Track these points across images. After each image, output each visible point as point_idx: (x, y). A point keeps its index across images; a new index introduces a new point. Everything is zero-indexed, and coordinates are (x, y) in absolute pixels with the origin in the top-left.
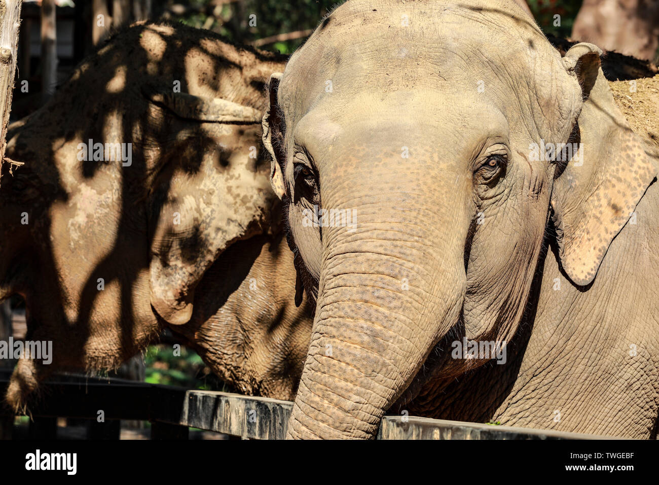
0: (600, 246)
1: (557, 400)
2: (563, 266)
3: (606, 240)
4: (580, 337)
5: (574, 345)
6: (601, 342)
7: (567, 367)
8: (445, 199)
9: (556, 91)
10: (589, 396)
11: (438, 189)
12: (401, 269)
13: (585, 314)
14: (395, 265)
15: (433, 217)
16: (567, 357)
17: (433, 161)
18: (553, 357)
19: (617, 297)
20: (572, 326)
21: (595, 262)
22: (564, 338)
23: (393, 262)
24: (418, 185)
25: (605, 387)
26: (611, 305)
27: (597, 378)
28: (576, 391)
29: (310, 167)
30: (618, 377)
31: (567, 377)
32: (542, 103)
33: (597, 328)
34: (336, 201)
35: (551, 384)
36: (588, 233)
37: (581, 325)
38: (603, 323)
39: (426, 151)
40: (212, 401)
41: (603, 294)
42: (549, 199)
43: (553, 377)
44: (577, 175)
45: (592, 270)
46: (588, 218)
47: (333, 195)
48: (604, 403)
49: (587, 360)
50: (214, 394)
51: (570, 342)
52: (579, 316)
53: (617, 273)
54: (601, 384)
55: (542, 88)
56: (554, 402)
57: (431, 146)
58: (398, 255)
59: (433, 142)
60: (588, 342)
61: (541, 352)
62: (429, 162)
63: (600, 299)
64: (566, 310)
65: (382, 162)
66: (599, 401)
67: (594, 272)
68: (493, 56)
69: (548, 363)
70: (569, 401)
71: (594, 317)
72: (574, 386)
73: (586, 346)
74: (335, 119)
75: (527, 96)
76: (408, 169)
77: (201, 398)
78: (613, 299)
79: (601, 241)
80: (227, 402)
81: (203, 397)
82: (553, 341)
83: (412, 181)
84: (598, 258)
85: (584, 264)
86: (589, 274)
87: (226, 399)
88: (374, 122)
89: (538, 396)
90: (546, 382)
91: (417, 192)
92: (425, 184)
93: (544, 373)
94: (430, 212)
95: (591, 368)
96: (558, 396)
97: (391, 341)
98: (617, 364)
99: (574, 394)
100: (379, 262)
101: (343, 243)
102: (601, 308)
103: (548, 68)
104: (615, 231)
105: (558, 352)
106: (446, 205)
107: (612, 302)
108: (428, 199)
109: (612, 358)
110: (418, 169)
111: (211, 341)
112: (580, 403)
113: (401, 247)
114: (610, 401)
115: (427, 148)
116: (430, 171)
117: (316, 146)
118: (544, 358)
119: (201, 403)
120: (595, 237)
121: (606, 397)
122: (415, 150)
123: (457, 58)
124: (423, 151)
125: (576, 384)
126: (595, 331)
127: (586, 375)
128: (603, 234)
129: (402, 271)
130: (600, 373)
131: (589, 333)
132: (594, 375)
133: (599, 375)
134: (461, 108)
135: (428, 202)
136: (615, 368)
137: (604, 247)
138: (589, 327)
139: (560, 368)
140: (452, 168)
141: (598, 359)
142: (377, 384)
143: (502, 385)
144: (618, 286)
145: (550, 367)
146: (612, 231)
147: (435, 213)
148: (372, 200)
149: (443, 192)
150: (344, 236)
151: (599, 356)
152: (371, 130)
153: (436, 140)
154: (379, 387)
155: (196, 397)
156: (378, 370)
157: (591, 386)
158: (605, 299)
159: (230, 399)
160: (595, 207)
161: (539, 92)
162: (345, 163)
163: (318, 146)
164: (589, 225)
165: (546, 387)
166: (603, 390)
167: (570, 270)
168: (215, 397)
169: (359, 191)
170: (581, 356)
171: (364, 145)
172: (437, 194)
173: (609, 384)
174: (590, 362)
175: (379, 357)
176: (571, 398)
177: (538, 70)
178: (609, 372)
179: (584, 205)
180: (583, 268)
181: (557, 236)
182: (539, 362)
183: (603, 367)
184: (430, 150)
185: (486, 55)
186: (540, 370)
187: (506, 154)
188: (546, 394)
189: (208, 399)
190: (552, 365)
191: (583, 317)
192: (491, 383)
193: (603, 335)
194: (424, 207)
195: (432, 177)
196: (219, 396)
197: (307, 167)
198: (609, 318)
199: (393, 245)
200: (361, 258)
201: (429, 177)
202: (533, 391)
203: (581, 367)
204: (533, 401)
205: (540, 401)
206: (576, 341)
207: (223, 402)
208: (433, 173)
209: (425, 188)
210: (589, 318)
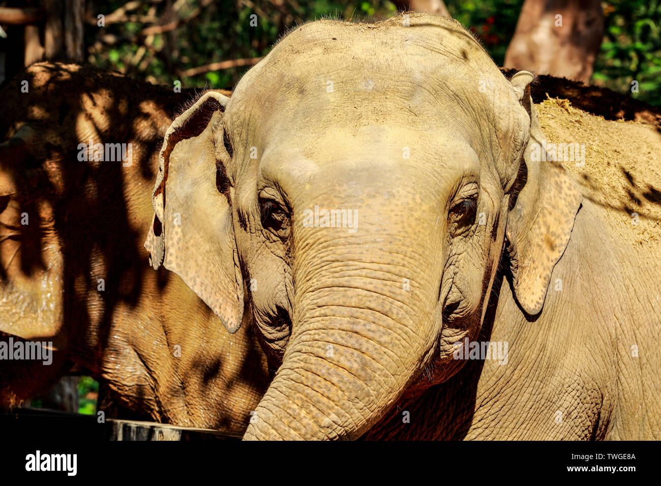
0: (544, 275)
1: (503, 429)
2: (517, 296)
3: (548, 268)
4: (526, 366)
5: (521, 374)
6: (543, 370)
7: (513, 396)
8: (428, 240)
9: (513, 123)
10: (534, 425)
11: (422, 231)
12: (391, 306)
13: (530, 343)
14: (386, 302)
15: (419, 259)
16: (514, 386)
17: (415, 202)
18: (501, 387)
19: (556, 325)
20: (519, 355)
21: (542, 291)
22: (511, 368)
23: (384, 300)
24: (403, 228)
25: (548, 415)
26: (551, 333)
27: (541, 406)
28: (522, 420)
29: (283, 203)
30: (559, 405)
31: (514, 406)
32: (501, 136)
33: (540, 356)
34: (319, 239)
35: (497, 413)
36: (534, 262)
37: (527, 354)
38: (545, 351)
39: (409, 192)
40: (146, 432)
41: (545, 322)
42: (504, 230)
43: (500, 406)
44: (524, 204)
45: (540, 298)
46: (533, 247)
47: (314, 233)
48: (547, 432)
49: (532, 388)
50: (147, 424)
51: (516, 372)
52: (525, 346)
53: (557, 301)
54: (544, 412)
55: (500, 121)
56: (501, 431)
57: (413, 188)
58: (388, 294)
59: (414, 183)
60: (532, 371)
61: (489, 382)
62: (412, 204)
63: (543, 328)
64: (513, 340)
65: (365, 203)
66: (543, 429)
67: (542, 301)
68: (458, 90)
69: (495, 392)
70: (515, 430)
71: (538, 346)
72: (520, 415)
73: (531, 375)
74: (309, 155)
75: (487, 129)
76: (392, 211)
77: (135, 429)
78: (553, 327)
79: (544, 269)
80: (161, 432)
81: (137, 427)
82: (501, 371)
83: (397, 224)
84: (544, 287)
85: (533, 294)
86: (538, 303)
87: (160, 429)
88: (352, 162)
89: (485, 426)
90: (492, 411)
91: (403, 234)
92: (410, 226)
93: (491, 403)
94: (416, 255)
95: (535, 397)
96: (505, 425)
97: (379, 373)
98: (557, 392)
99: (520, 423)
100: (370, 299)
101: (329, 278)
102: (544, 336)
103: (505, 100)
104: (556, 259)
105: (505, 382)
106: (429, 246)
107: (552, 330)
108: (413, 241)
109: (553, 386)
110: (402, 211)
111: (111, 373)
112: (525, 431)
113: (391, 286)
114: (553, 429)
115: (409, 189)
116: (414, 213)
117: (291, 183)
118: (492, 389)
119: (135, 434)
120: (540, 265)
121: (549, 425)
122: (398, 192)
123: (426, 93)
124: (405, 193)
125: (522, 412)
126: (539, 359)
127: (531, 403)
128: (546, 262)
129: (393, 309)
130: (543, 401)
131: (533, 361)
132: (538, 404)
133: (542, 403)
134: (436, 147)
135: (413, 244)
136: (556, 396)
137: (548, 275)
138: (534, 356)
139: (507, 397)
140: (432, 209)
141: (541, 387)
142: (356, 411)
143: (448, 416)
144: (557, 314)
145: (497, 397)
146: (553, 259)
147: (420, 255)
148: (358, 241)
149: (427, 234)
150: (331, 272)
151: (542, 384)
152: (350, 170)
153: (417, 181)
154: (357, 414)
155: (130, 427)
156: (361, 398)
157: (536, 414)
158: (546, 327)
159: (163, 430)
160: (537, 235)
161: (497, 124)
162: (326, 203)
163: (293, 183)
164: (534, 254)
165: (493, 417)
166: (546, 418)
167: (523, 300)
168: (149, 427)
169: (344, 232)
170: (527, 385)
171: (345, 185)
172: (421, 235)
173: (551, 412)
174: (534, 391)
175: (365, 385)
176: (517, 427)
177: (497, 101)
178: (551, 400)
179: (530, 232)
180: (532, 297)
181: (512, 266)
182: (487, 392)
183: (546, 395)
184: (412, 191)
185: (452, 88)
186: (487, 400)
187: (477, 193)
188: (493, 424)
189: (142, 430)
190: (499, 395)
191: (529, 346)
192: (438, 414)
193: (545, 364)
194: (410, 249)
195: (416, 219)
196: (152, 427)
197: (278, 203)
198: (550, 347)
199: (382, 284)
200: (351, 292)
201: (412, 219)
202: (480, 421)
203: (527, 396)
204: (480, 430)
205: (487, 431)
206: (523, 370)
207: (157, 433)
208: (416, 215)
209: (409, 230)
210: (533, 346)
